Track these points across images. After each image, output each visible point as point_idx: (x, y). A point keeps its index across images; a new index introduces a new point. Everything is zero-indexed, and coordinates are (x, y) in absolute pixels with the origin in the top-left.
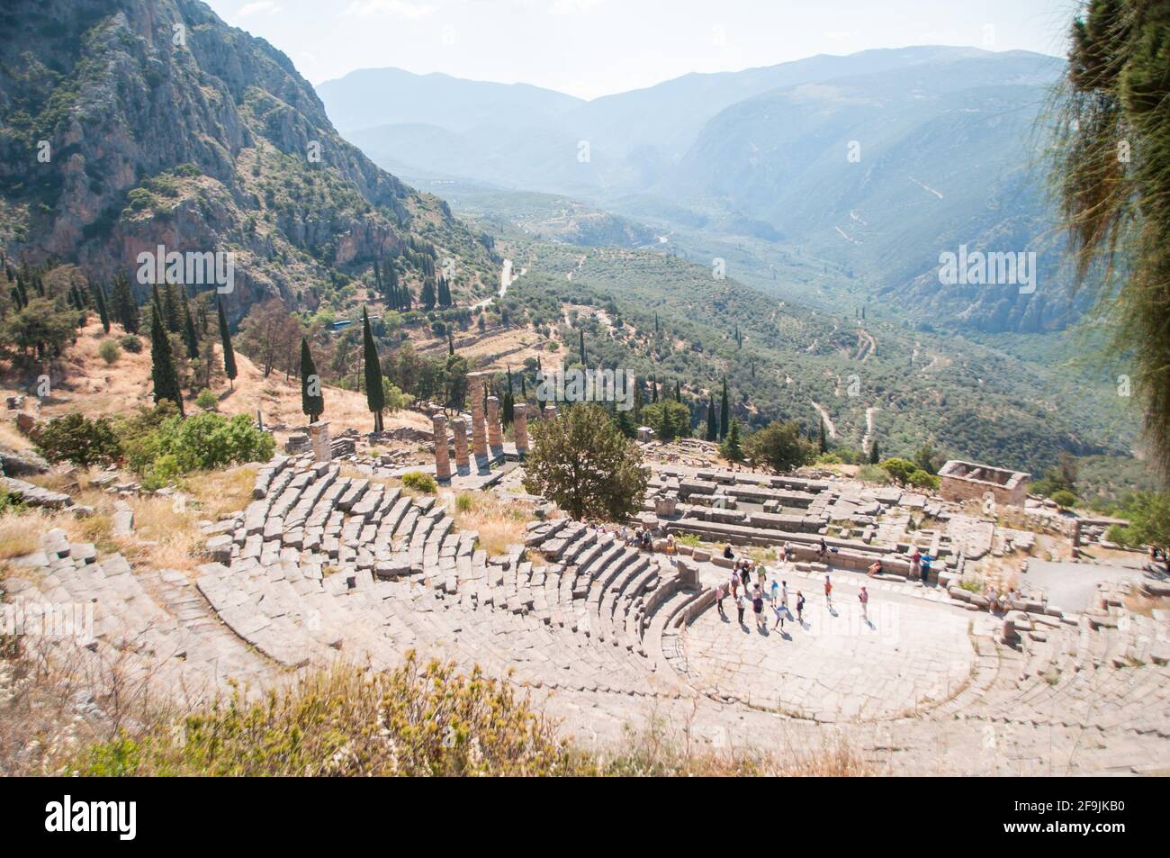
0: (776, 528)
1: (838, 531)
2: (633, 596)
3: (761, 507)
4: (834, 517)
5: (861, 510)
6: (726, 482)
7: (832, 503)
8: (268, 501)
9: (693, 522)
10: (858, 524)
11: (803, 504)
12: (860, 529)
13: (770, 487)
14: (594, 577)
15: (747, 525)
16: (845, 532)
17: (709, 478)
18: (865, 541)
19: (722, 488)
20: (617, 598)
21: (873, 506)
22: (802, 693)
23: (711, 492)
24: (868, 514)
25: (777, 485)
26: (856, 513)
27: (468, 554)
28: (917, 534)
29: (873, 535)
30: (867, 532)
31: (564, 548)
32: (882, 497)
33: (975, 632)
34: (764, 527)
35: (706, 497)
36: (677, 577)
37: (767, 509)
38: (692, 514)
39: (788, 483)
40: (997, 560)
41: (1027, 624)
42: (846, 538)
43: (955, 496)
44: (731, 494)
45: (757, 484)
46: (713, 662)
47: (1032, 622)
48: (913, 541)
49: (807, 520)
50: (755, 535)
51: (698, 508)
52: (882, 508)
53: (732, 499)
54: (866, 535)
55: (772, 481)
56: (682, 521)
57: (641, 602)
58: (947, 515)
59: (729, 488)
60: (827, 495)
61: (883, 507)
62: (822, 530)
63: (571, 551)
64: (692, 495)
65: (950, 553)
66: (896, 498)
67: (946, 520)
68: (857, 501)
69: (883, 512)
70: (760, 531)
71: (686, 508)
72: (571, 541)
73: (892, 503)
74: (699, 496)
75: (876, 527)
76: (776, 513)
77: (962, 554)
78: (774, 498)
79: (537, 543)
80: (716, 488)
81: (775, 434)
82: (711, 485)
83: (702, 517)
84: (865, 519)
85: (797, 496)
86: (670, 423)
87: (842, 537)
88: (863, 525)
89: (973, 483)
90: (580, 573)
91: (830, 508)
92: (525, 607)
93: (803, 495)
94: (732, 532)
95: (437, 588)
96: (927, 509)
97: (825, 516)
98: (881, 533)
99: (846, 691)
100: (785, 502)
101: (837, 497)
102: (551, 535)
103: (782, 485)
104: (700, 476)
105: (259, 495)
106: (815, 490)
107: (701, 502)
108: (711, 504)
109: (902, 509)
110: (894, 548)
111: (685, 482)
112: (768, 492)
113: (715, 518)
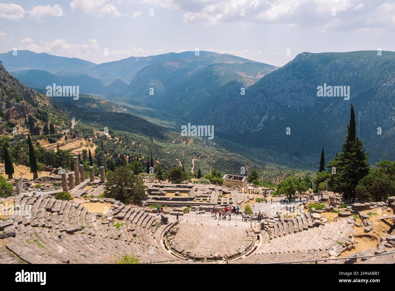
0: (180, 201)
1: (199, 199)
2: (149, 228)
3: (174, 194)
4: (197, 195)
5: (205, 192)
6: (162, 187)
7: (196, 191)
9: (154, 201)
11: (187, 192)
12: (206, 198)
14: (136, 224)
15: (171, 200)
16: (201, 200)
17: (157, 186)
18: (208, 202)
19: (161, 189)
20: (145, 230)
21: (209, 191)
23: (158, 191)
24: (207, 193)
25: (178, 187)
26: (204, 193)
27: (95, 221)
28: (222, 198)
29: (210, 200)
30: (208, 199)
31: (125, 215)
32: (210, 188)
34: (177, 201)
35: (156, 192)
36: (161, 221)
37: (176, 195)
38: (154, 198)
40: (246, 204)
41: (267, 223)
42: (202, 202)
43: (228, 185)
44: (164, 191)
45: (172, 187)
47: (268, 222)
48: (222, 201)
49: (190, 197)
50: (174, 203)
51: (155, 196)
52: (211, 191)
54: (208, 200)
55: (176, 186)
56: (150, 201)
57: (152, 230)
58: (229, 191)
59: (163, 189)
60: (194, 188)
62: (194, 200)
63: (127, 216)
64: (152, 192)
65: (233, 203)
67: (229, 193)
68: (203, 190)
71: (151, 196)
72: (127, 213)
73: (213, 189)
74: (154, 192)
75: (210, 197)
76: (179, 195)
77: (236, 203)
78: (178, 191)
79: (116, 214)
82: (158, 188)
83: (156, 199)
84: (207, 195)
85: (185, 190)
86: (138, 169)
87: (200, 201)
88: (207, 197)
89: (232, 181)
90: (131, 223)
91: (195, 192)
92: (118, 237)
93: (186, 189)
94: (167, 203)
95: (89, 234)
96: (223, 190)
97: (195, 195)
98: (212, 199)
100: (181, 191)
101: (197, 189)
102: (120, 211)
104: (154, 186)
106: (191, 187)
107: (155, 194)
108: (159, 195)
109: (216, 191)
110: (217, 203)
111: (150, 188)
112: (176, 189)
113: (161, 199)
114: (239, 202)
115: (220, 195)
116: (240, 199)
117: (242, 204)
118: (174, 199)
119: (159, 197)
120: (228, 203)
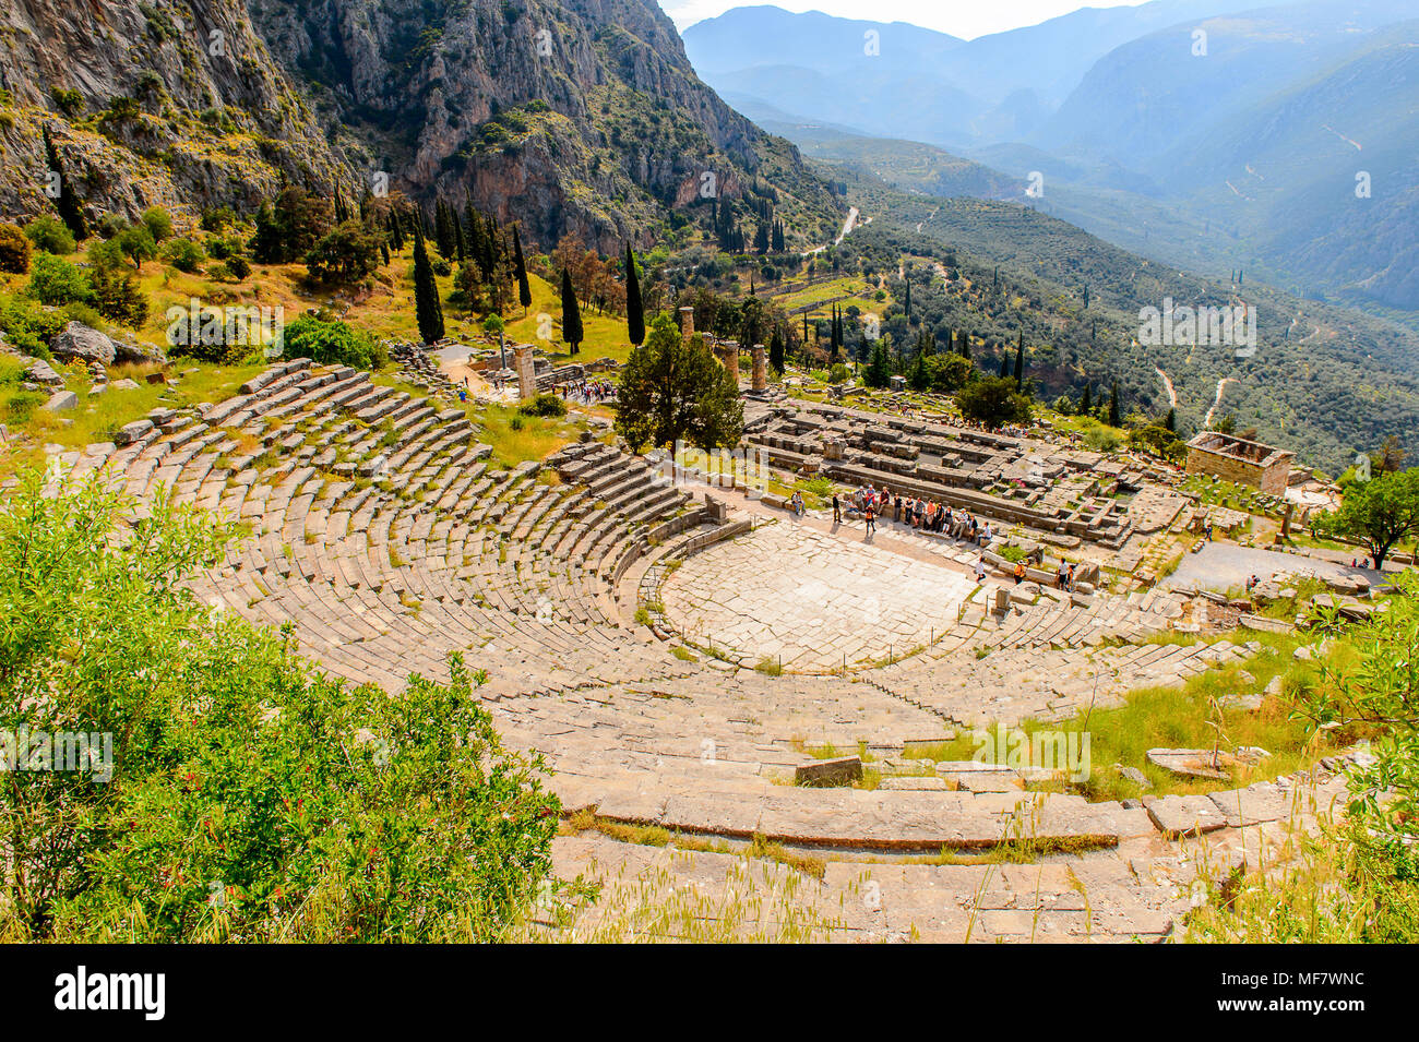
0: (940, 482)
1: (1004, 490)
2: (639, 523)
3: (940, 460)
4: (1004, 476)
5: (1040, 471)
6: (916, 432)
7: (1011, 461)
8: (249, 397)
9: (860, 468)
10: (1028, 484)
11: (981, 459)
12: (1027, 490)
13: (958, 441)
14: (602, 501)
15: (913, 476)
16: (1009, 492)
17: (899, 427)
18: (1027, 503)
19: (906, 437)
20: (619, 523)
21: (1055, 468)
23: (893, 440)
24: (1045, 475)
25: (965, 438)
26: (1033, 473)
27: (464, 465)
28: (1090, 501)
29: (1039, 497)
30: (1034, 493)
31: (585, 469)
32: (1073, 460)
33: (974, 599)
34: (926, 479)
35: (886, 444)
36: (702, 511)
37: (946, 463)
38: (862, 460)
39: (977, 438)
40: (1171, 536)
42: (1010, 498)
43: (1204, 470)
44: (916, 444)
45: (946, 436)
46: (682, 596)
47: (1040, 595)
48: (1080, 509)
49: (975, 476)
50: (913, 486)
51: (871, 455)
52: (1066, 471)
53: (913, 449)
54: (1030, 498)
55: (964, 435)
56: (847, 466)
57: (646, 530)
58: (1143, 485)
59: (914, 438)
60: (1010, 452)
61: (1066, 469)
62: (987, 488)
63: (589, 474)
64: (872, 442)
65: (1115, 524)
66: (1090, 462)
67: (1137, 490)
68: (1039, 461)
69: (1064, 476)
70: (920, 482)
71: (858, 453)
72: (595, 464)
73: (1081, 468)
74: (880, 443)
75: (1048, 489)
76: (954, 467)
77: (1132, 527)
78: (954, 451)
79: (558, 463)
80: (901, 436)
81: (989, 387)
82: (896, 433)
83: (869, 463)
84: (1039, 480)
85: (982, 452)
86: (925, 373)
87: (1005, 497)
88: (1034, 486)
90: (590, 495)
91: (1005, 466)
92: (489, 519)
93: (989, 451)
95: (392, 491)
96: (1123, 477)
97: (996, 474)
98: (1049, 497)
99: (791, 640)
100: (967, 456)
101: (1021, 455)
102: (579, 457)
103: (971, 439)
104: (889, 423)
105: (245, 390)
106: (1002, 447)
107: (881, 450)
108: (891, 453)
109: (1091, 474)
110: (1053, 513)
111: (873, 429)
112: (954, 445)
113: (883, 467)
114: (1145, 527)
115: (1093, 491)
116: (1160, 516)
117: (1158, 535)
118: (922, 475)
119: (879, 458)
120: (1095, 521)
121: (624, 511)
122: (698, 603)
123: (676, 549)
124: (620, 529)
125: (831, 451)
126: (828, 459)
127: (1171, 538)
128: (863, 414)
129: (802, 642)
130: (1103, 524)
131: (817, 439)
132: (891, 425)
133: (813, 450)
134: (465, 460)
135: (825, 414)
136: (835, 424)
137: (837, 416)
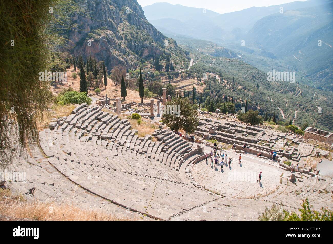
0: (244, 141)
1: (263, 143)
2: (181, 153)
3: (242, 134)
4: (262, 139)
5: (271, 138)
6: (233, 126)
7: (263, 135)
8: (75, 115)
9: (220, 136)
10: (269, 142)
11: (254, 134)
12: (269, 144)
13: (246, 129)
14: (170, 147)
15: (235, 139)
16: (264, 144)
17: (228, 124)
18: (270, 147)
19: (231, 128)
20: (176, 153)
21: (275, 137)
22: (222, 187)
23: (228, 128)
24: (273, 139)
25: (248, 128)
26: (269, 139)
27: (132, 136)
28: (287, 147)
29: (273, 146)
30: (271, 145)
31: (163, 137)
32: (279, 135)
33: (283, 177)
34: (240, 140)
35: (226, 129)
36: (197, 150)
37: (243, 135)
38: (220, 134)
39: (251, 128)
40: (312, 158)
41: (300, 176)
42: (265, 146)
44: (234, 129)
45: (242, 127)
46: (199, 175)
47: (302, 176)
48: (285, 149)
51: (222, 132)
52: (278, 138)
53: (233, 131)
55: (247, 127)
56: (216, 136)
57: (183, 155)
58: (300, 143)
59: (233, 128)
60: (262, 132)
61: (279, 138)
62: (258, 143)
63: (165, 139)
64: (222, 129)
65: (296, 154)
66: (284, 136)
68: (271, 135)
69: (278, 140)
70: (239, 141)
71: (219, 132)
72: (166, 136)
73: (282, 137)
74: (224, 129)
75: (275, 144)
76: (246, 136)
77: (300, 155)
78: (246, 132)
79: (155, 135)
80: (229, 127)
81: (251, 113)
82: (228, 126)
83: (222, 135)
84: (272, 141)
85: (253, 132)
86: (225, 108)
87: (263, 146)
88: (271, 143)
89: (314, 134)
90: (166, 145)
91: (262, 136)
92: (144, 152)
93: (255, 132)
94: (230, 140)
95: (118, 144)
96: (293, 140)
97: (260, 139)
98: (276, 146)
99: (235, 189)
100: (250, 133)
101: (265, 134)
102: (161, 133)
103: (249, 128)
105: (73, 113)
106: (259, 131)
107: (224, 131)
108: (227, 132)
109: (285, 139)
110: (278, 150)
111: (221, 125)
112: (245, 130)
113: (226, 136)
114: (304, 155)
115: (287, 144)
116: (307, 152)
117: (308, 157)
118: (238, 139)
119: (225, 133)
120: (290, 153)
121: (177, 149)
122: (204, 177)
123: (192, 161)
124: (177, 155)
125: (211, 131)
126: (210, 134)
127: (312, 159)
128: (217, 121)
129: (239, 189)
130: (293, 154)
131: (206, 128)
132: (226, 124)
133: (205, 131)
134: (132, 134)
135: (206, 120)
136: (209, 123)
137: (210, 121)
